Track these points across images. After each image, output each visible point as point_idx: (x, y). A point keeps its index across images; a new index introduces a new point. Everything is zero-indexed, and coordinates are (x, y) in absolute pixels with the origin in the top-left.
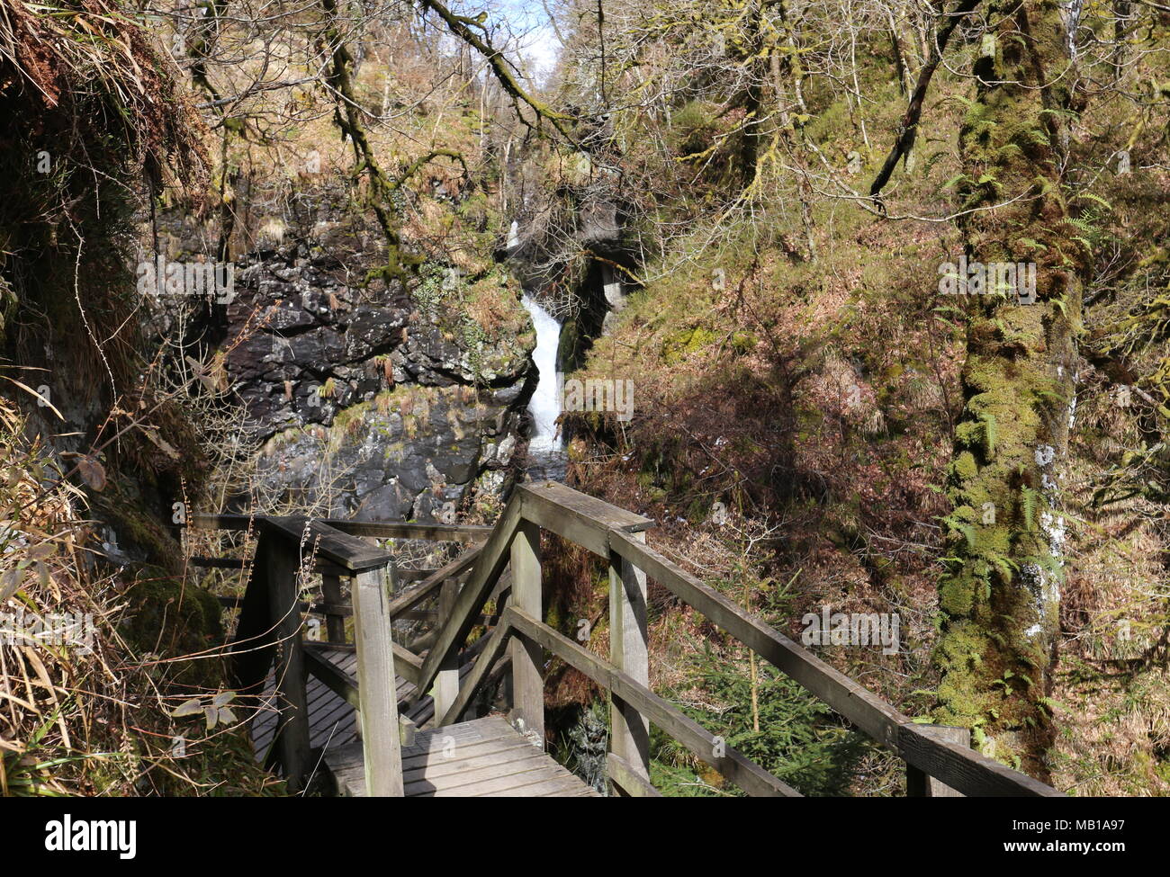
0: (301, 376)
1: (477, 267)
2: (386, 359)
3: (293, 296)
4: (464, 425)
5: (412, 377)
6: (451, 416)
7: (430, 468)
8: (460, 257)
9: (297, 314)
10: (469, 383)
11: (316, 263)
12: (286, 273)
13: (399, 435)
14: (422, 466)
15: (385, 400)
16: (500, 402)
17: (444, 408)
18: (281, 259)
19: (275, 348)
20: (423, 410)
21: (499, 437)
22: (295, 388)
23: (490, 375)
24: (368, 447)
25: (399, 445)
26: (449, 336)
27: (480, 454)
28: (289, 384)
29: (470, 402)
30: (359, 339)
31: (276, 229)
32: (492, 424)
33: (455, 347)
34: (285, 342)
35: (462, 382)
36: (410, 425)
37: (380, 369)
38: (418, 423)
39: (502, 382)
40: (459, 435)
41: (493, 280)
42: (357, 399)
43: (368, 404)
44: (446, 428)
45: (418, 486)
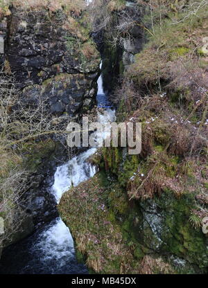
0: (33, 70)
1: (84, 39)
2: (57, 65)
3: (30, 46)
4: (80, 85)
5: (65, 71)
6: (77, 83)
7: (70, 97)
8: (80, 35)
9: (31, 51)
10: (82, 73)
11: (37, 36)
12: (27, 38)
13: (61, 88)
14: (68, 97)
15: (57, 78)
16: (91, 79)
17: (74, 80)
18: (25, 34)
19: (25, 61)
20: (68, 81)
21: (90, 89)
22: (31, 74)
23: (88, 71)
24: (53, 91)
25: (61, 91)
26: (76, 59)
27: (85, 94)
28: (29, 72)
29: (82, 79)
30: (50, 59)
31: (24, 24)
32: (88, 85)
33: (78, 62)
34: (28, 60)
35: (80, 73)
36: (65, 85)
37: (56, 68)
38: (67, 84)
39: (91, 73)
40: (79, 88)
41: (89, 43)
42: (49, 77)
43: (52, 79)
44: (75, 86)
45: (67, 102)
